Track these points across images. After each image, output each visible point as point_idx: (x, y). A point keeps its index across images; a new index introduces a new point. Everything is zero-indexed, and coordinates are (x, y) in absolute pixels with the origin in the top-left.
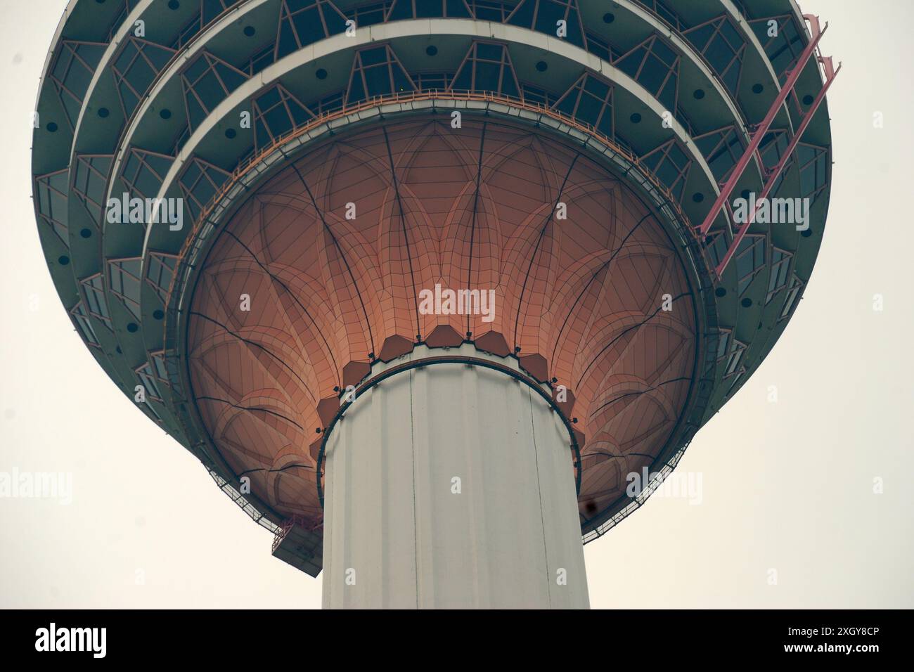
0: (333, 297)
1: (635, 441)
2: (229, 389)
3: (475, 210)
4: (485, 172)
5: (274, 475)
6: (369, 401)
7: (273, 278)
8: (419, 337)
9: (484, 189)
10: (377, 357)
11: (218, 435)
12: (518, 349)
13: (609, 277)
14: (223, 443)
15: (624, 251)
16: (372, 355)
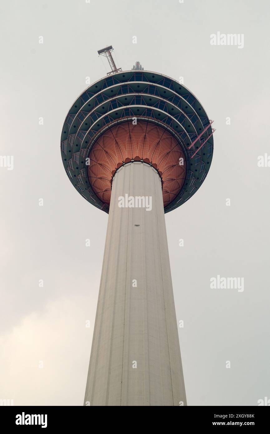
0: (116, 153)
1: (173, 191)
2: (95, 174)
3: (145, 138)
4: (147, 132)
5: (103, 193)
6: (122, 169)
7: (105, 151)
8: (132, 158)
9: (147, 135)
10: (124, 162)
11: (92, 185)
12: (152, 162)
13: (170, 154)
14: (93, 186)
15: (173, 150)
16: (123, 161)
